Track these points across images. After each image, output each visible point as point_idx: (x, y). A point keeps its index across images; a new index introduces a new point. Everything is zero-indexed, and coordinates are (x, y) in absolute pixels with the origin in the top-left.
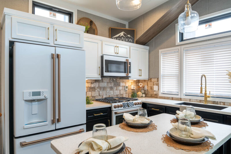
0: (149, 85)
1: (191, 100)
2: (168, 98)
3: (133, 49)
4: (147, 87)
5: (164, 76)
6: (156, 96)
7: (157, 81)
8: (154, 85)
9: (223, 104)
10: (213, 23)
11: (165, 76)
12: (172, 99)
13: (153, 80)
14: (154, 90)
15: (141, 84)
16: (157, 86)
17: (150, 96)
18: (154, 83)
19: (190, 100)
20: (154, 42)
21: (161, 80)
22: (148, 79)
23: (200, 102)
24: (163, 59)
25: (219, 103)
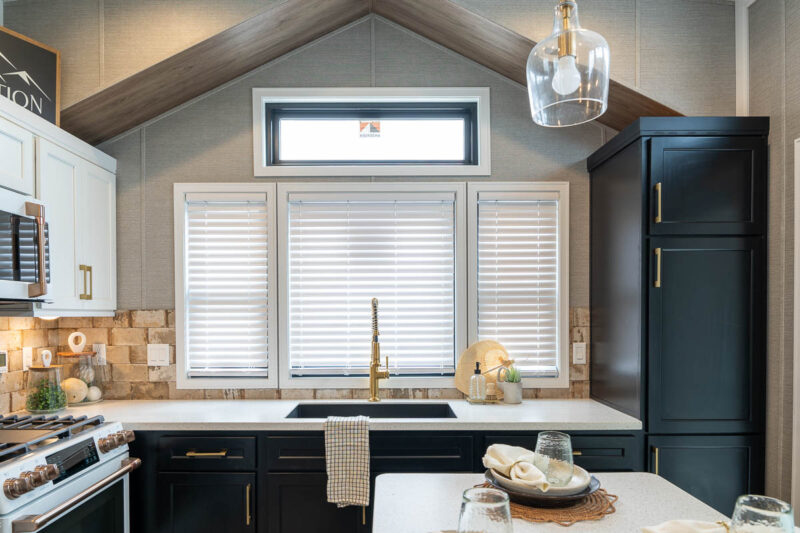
0: (119, 344)
1: (319, 394)
2: (222, 395)
3: (50, 155)
4: (107, 350)
5: (198, 300)
6: (161, 391)
7: (163, 323)
8: (147, 340)
9: (423, 395)
10: (387, 125)
11: (204, 303)
12: (242, 395)
13: (140, 318)
14: (150, 364)
15: (77, 341)
16: (166, 347)
17: (127, 391)
18: (151, 332)
19: (315, 393)
20: (144, 144)
21: (183, 320)
22: (113, 314)
23: (352, 398)
24: (191, 224)
25: (411, 393)
